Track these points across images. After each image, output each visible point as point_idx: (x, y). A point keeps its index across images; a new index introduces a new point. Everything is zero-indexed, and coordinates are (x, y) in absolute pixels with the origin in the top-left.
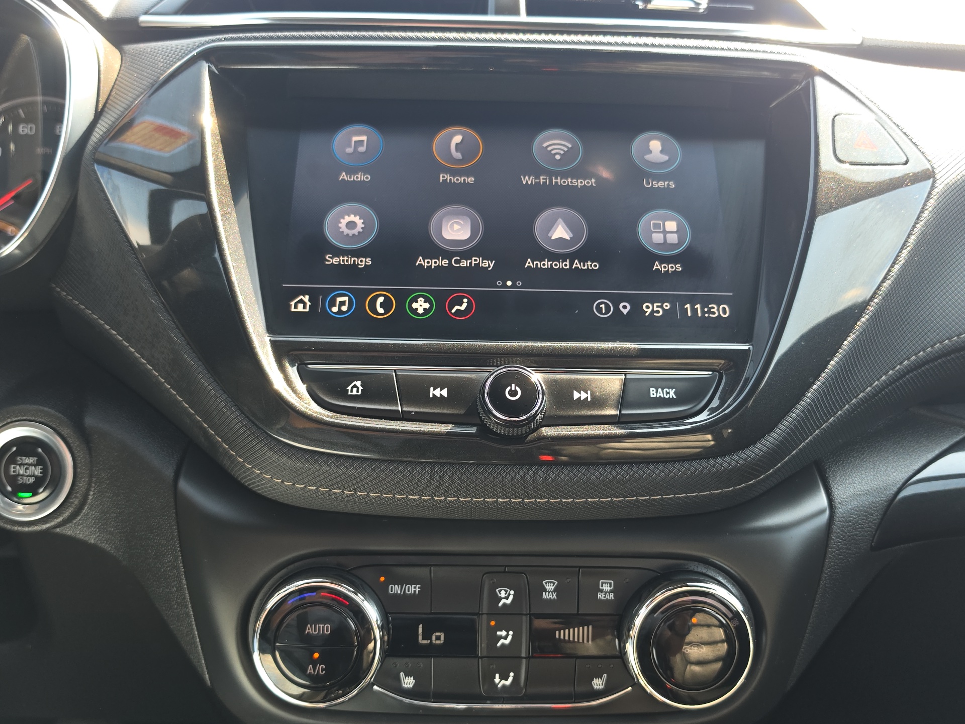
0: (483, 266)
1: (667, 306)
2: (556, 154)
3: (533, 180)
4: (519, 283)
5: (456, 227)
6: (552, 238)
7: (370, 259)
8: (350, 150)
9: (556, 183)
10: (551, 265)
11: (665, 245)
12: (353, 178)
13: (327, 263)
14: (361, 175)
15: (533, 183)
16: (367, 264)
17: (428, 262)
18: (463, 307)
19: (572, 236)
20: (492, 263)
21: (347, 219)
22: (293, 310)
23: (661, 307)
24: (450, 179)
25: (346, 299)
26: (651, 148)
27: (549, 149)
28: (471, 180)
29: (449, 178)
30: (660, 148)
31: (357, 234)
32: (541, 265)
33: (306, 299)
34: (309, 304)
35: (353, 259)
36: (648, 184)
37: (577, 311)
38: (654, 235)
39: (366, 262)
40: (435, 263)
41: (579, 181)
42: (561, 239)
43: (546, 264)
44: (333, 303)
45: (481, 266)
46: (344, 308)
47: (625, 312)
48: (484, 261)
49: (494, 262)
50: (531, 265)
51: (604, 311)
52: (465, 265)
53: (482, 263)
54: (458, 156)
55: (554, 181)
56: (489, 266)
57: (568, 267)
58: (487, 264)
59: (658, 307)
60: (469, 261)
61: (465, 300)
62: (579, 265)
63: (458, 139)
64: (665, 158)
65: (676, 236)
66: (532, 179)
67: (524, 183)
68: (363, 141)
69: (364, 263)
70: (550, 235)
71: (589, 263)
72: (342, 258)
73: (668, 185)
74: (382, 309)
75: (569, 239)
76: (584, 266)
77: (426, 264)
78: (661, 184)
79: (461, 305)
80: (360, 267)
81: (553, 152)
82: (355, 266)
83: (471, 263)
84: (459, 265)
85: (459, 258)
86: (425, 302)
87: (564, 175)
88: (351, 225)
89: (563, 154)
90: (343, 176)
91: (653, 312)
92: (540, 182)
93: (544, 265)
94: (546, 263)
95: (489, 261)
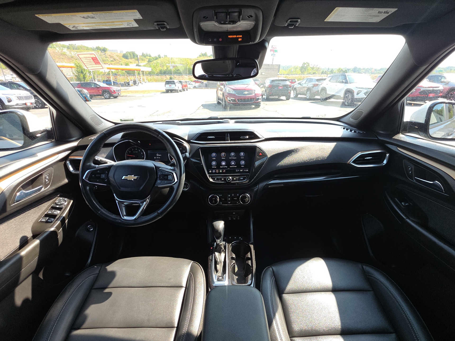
5: (224, 163)
8: (213, 156)
9: (233, 158)
12: (214, 159)
13: (212, 167)
15: (230, 158)
17: (221, 167)
18: (225, 171)
25: (214, 171)
27: (232, 155)
28: (225, 158)
32: (231, 167)
34: (211, 171)
37: (234, 171)
38: (242, 163)
42: (233, 164)
51: (237, 171)
54: (223, 156)
56: (227, 167)
57: (234, 167)
63: (223, 154)
64: (243, 155)
65: (244, 163)
73: (243, 158)
82: (215, 167)
84: (224, 167)
86: (221, 171)
88: (214, 163)
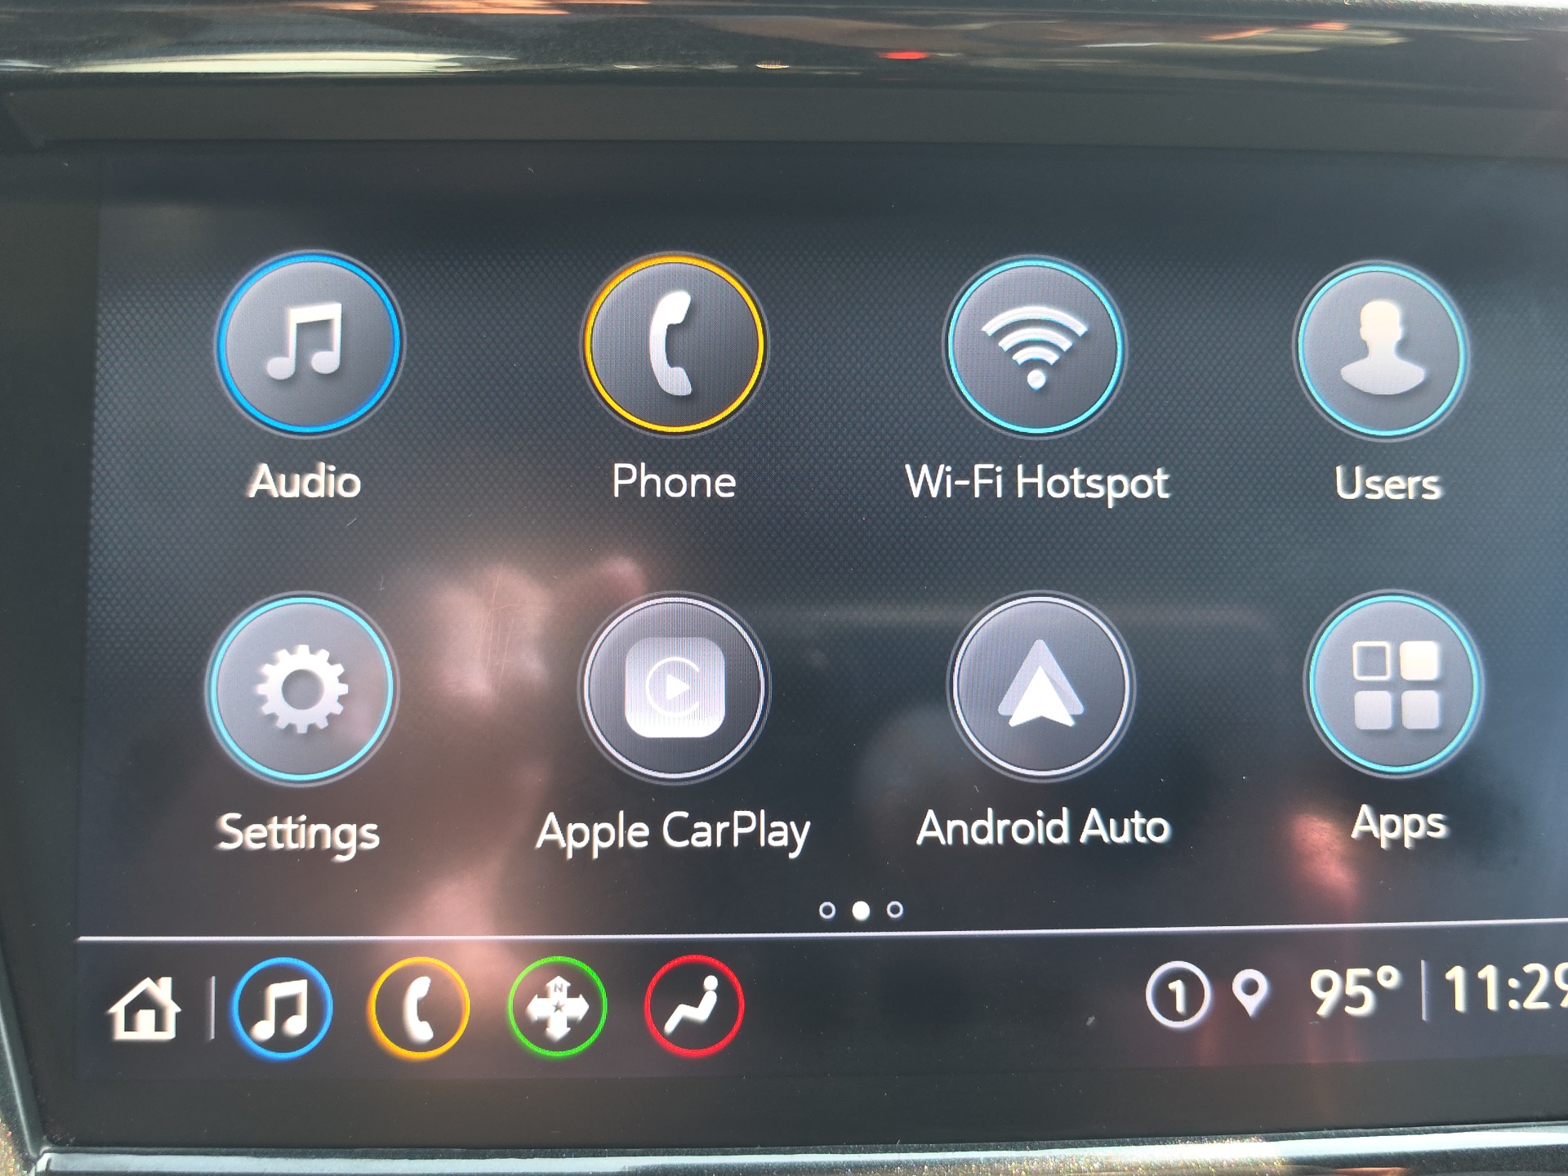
0: (772, 843)
1: (1390, 977)
2: (1032, 364)
3: (949, 478)
4: (895, 909)
5: (675, 686)
6: (1013, 723)
7: (374, 827)
8: (281, 367)
9: (1031, 488)
10: (1008, 830)
11: (1395, 736)
12: (300, 487)
13: (224, 846)
14: (328, 472)
15: (949, 495)
16: (365, 846)
17: (578, 836)
18: (702, 1012)
19: (1080, 709)
20: (800, 832)
21: (286, 663)
22: (121, 1034)
23: (1371, 982)
24: (651, 484)
25: (299, 988)
26: (1366, 333)
27: (1006, 343)
28: (724, 485)
29: (644, 479)
30: (1398, 334)
31: (322, 724)
32: (970, 833)
33: (162, 989)
34: (172, 1009)
35: (314, 828)
36: (1350, 487)
37: (1091, 1020)
38: (1363, 699)
39: (360, 840)
40: (604, 835)
41: (1111, 479)
42: (1042, 726)
43: (988, 830)
44: (255, 1010)
45: (763, 844)
46: (296, 1025)
47: (1251, 1004)
48: (774, 825)
49: (808, 824)
50: (938, 833)
51: (1180, 1007)
52: (708, 843)
53: (769, 830)
55: (1021, 480)
56: (792, 845)
57: (1065, 838)
58: (785, 834)
59: (1361, 981)
60: (721, 826)
61: (711, 982)
62: (1101, 831)
64: (1412, 375)
65: (1432, 698)
66: (945, 473)
67: (916, 492)
68: (326, 324)
69: (352, 844)
70: (1003, 710)
71: (1138, 820)
72: (274, 825)
73: (1420, 489)
74: (426, 1025)
75: (1070, 722)
76: (1120, 833)
77: (572, 843)
78: (1394, 488)
79: (695, 1002)
80: (339, 858)
81: (1021, 357)
82: (320, 856)
83: (728, 833)
84: (685, 843)
85: (685, 815)
86: (572, 993)
87: (1058, 454)
88: (300, 687)
89: (1057, 363)
90: (263, 480)
91: (1345, 1000)
92: (971, 487)
93: (982, 832)
94: (989, 824)
95: (793, 824)
